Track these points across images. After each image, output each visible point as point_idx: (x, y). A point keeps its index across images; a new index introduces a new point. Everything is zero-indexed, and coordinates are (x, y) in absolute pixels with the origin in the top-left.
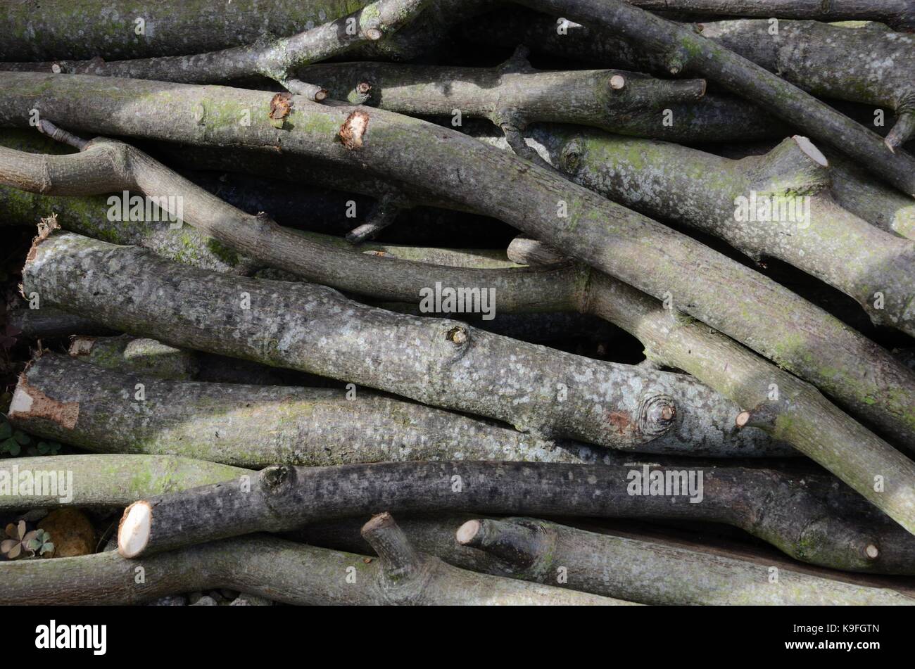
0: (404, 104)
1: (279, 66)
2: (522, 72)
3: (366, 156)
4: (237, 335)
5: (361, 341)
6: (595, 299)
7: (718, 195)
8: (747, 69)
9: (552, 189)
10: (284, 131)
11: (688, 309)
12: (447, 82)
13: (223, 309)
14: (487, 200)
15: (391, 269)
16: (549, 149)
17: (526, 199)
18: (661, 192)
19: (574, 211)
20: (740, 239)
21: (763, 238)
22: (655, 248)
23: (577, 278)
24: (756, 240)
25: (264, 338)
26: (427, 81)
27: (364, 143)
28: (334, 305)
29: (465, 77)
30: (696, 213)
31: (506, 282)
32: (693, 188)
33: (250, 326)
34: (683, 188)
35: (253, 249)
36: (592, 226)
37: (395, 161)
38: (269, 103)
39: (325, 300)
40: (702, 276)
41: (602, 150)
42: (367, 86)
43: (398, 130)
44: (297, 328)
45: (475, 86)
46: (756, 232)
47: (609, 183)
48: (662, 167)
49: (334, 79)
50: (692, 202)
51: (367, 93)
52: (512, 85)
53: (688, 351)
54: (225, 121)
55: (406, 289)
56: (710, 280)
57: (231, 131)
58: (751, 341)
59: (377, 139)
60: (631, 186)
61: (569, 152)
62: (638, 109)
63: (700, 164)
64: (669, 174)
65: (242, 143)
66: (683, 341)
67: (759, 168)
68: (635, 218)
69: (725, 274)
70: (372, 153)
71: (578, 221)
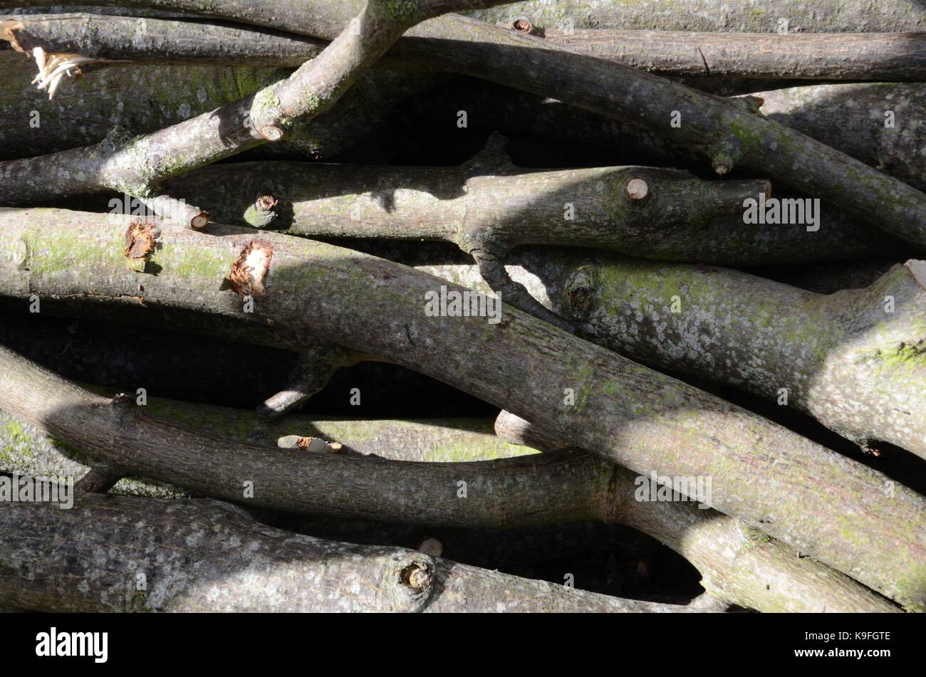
0: (328, 224)
1: (138, 178)
2: (498, 174)
3: (271, 307)
4: (84, 587)
5: (271, 590)
6: (624, 504)
7: (796, 353)
8: (830, 164)
9: (547, 350)
10: (148, 275)
11: (761, 526)
12: (388, 191)
13: (62, 548)
14: (451, 370)
15: (316, 472)
16: (546, 281)
17: (508, 367)
18: (712, 346)
19: (581, 384)
20: (834, 416)
21: (868, 418)
22: (705, 436)
23: (595, 473)
24: (858, 419)
25: (125, 591)
26: (359, 191)
27: (266, 289)
28: (230, 535)
29: (414, 184)
30: (767, 377)
31: (489, 482)
32: (760, 341)
33: (104, 573)
34: (744, 341)
35: (109, 451)
36: (610, 406)
37: (314, 314)
38: (124, 233)
39: (217, 528)
40: (778, 476)
41: (623, 283)
42: (271, 200)
43: (316, 269)
44: (175, 574)
45: (430, 196)
46: (857, 408)
47: (636, 332)
48: (713, 308)
49: (222, 190)
50: (759, 361)
51: (271, 210)
52: (483, 194)
53: (764, 586)
54: (58, 263)
55: (341, 501)
56: (790, 483)
57: (69, 277)
58: (858, 573)
59: (286, 283)
60: (668, 336)
61: (574, 286)
62: (672, 225)
63: (769, 304)
64: (723, 320)
65: (86, 294)
66: (758, 571)
67: (857, 311)
68: (673, 389)
69: (814, 472)
70: (280, 304)
71: (588, 399)
